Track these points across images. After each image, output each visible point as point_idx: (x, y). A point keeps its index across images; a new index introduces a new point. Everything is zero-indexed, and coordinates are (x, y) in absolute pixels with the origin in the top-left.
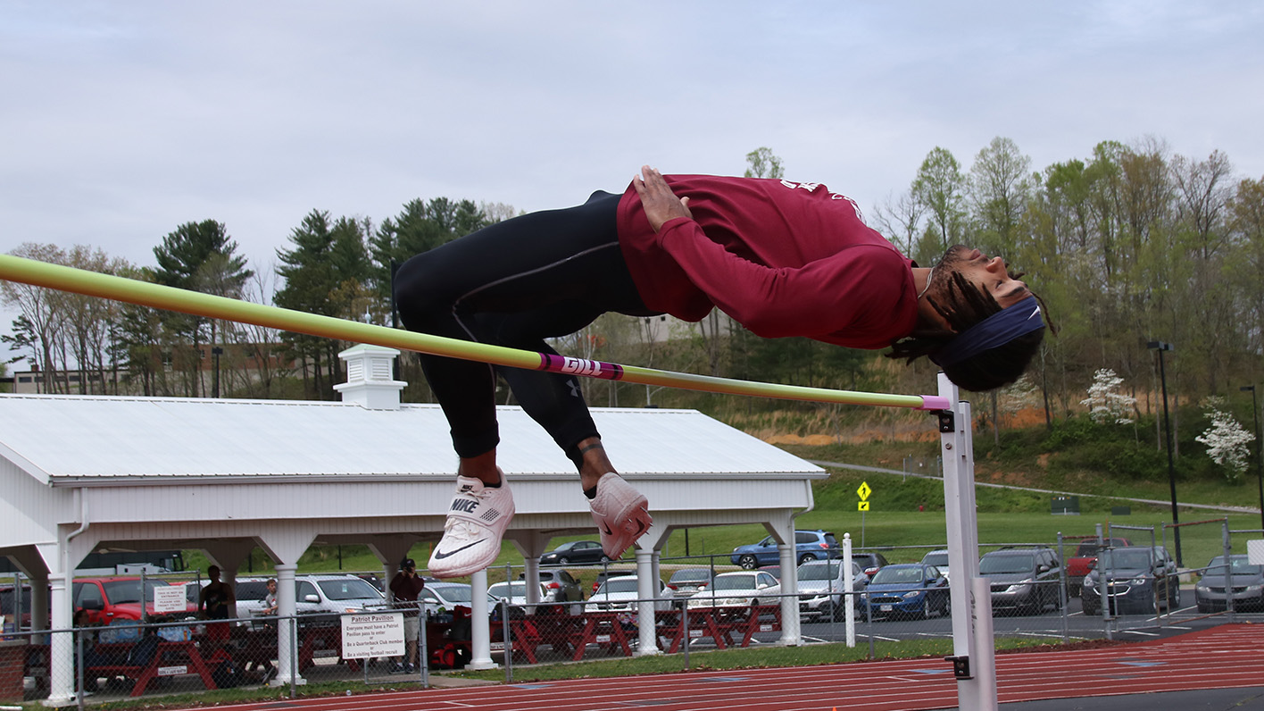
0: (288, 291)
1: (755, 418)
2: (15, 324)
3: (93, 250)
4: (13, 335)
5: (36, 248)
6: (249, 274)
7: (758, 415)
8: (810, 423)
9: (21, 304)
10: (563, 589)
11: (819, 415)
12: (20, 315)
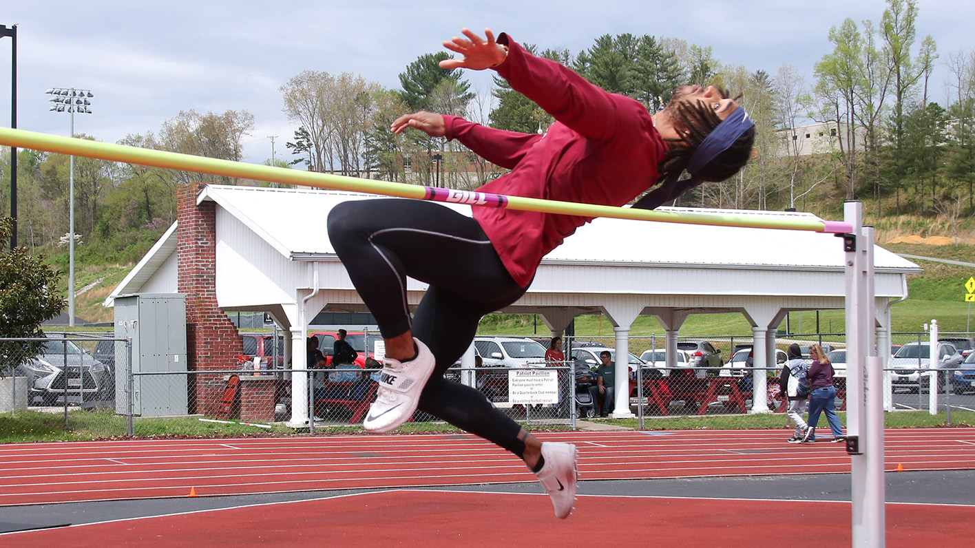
0: (501, 110)
1: (884, 221)
2: (297, 133)
3: (355, 77)
4: (295, 142)
5: (313, 74)
6: (470, 96)
7: (886, 218)
8: (932, 226)
9: (301, 118)
10: (706, 357)
11: (939, 220)
12: (301, 127)
